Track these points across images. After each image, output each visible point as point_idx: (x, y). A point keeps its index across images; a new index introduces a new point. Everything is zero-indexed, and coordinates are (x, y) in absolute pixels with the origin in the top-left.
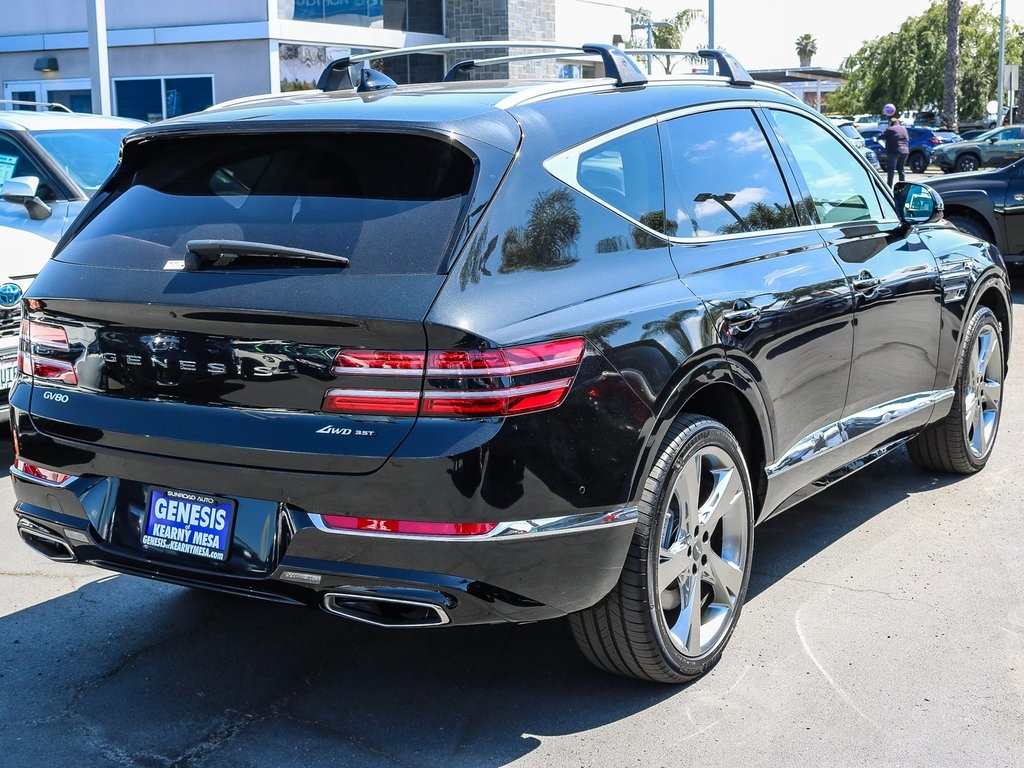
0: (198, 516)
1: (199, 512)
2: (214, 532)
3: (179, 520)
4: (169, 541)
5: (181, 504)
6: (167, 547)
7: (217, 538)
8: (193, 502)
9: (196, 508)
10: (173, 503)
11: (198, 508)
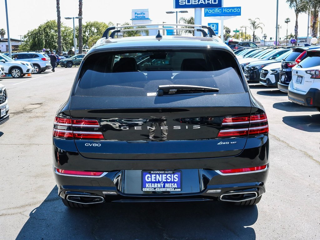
0: (166, 178)
1: (166, 177)
2: (174, 182)
3: (157, 180)
4: (155, 188)
5: (157, 175)
6: (155, 190)
7: (176, 184)
8: (162, 174)
9: (164, 176)
10: (153, 176)
11: (165, 175)
